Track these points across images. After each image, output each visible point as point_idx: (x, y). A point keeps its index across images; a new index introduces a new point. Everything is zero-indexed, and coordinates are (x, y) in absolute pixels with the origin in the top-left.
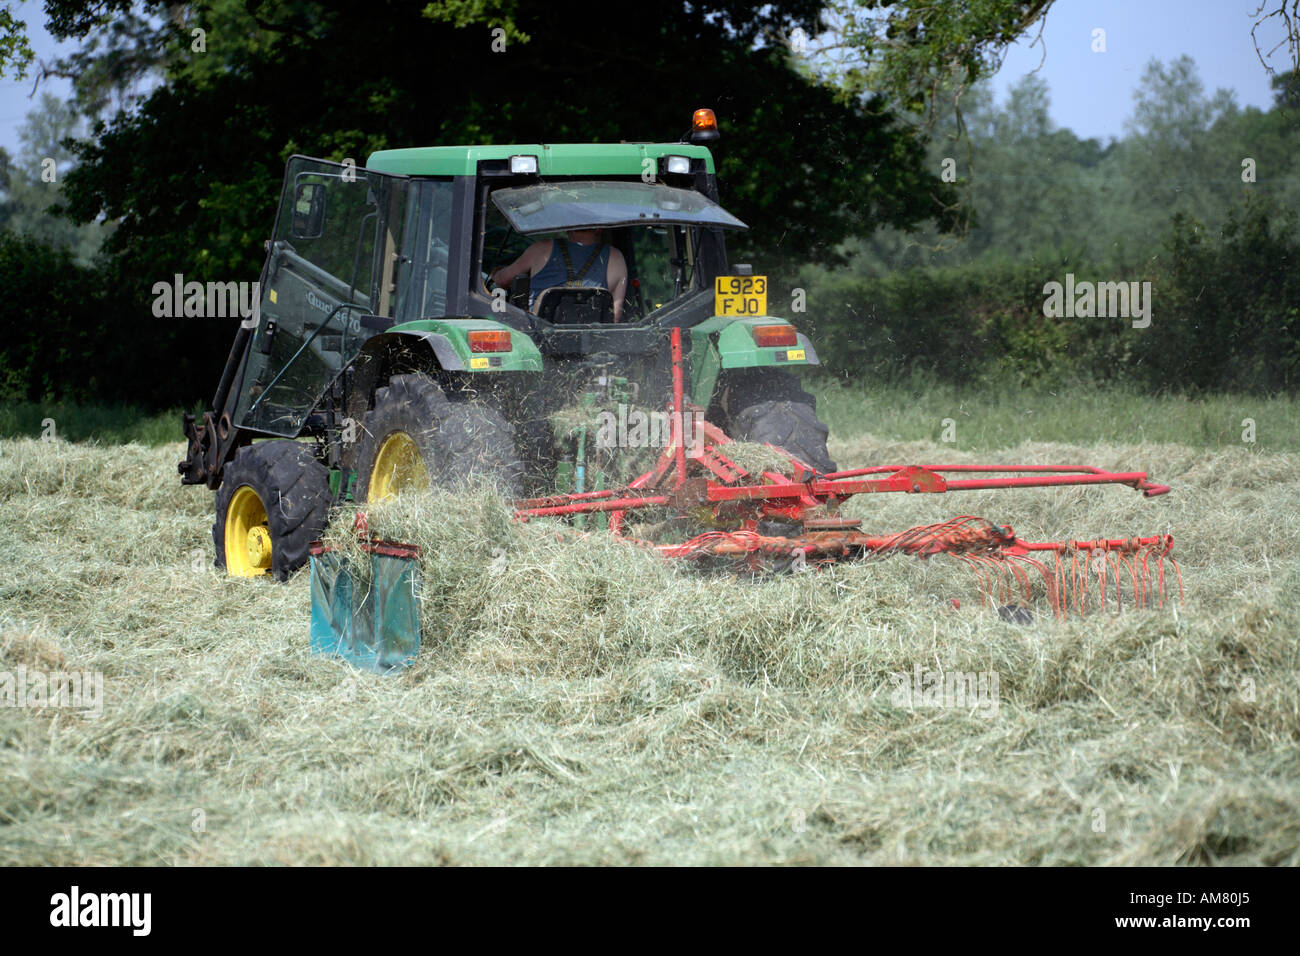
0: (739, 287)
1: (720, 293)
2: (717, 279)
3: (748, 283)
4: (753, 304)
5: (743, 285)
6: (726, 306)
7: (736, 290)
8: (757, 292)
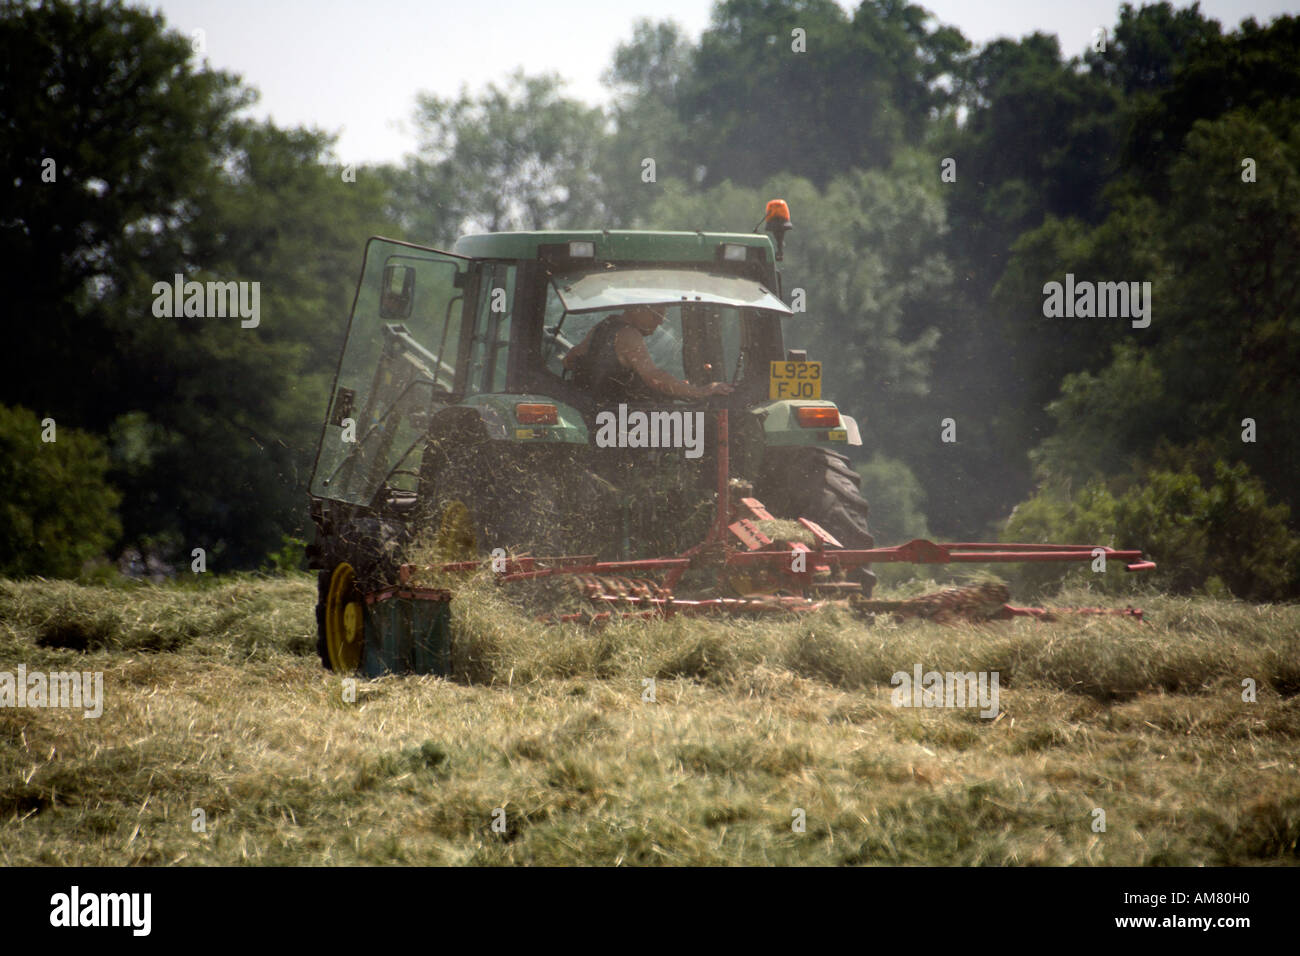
0: (794, 371)
1: (775, 376)
2: (772, 363)
3: (803, 368)
4: (808, 388)
5: (798, 369)
6: (780, 390)
7: (791, 374)
8: (812, 377)
